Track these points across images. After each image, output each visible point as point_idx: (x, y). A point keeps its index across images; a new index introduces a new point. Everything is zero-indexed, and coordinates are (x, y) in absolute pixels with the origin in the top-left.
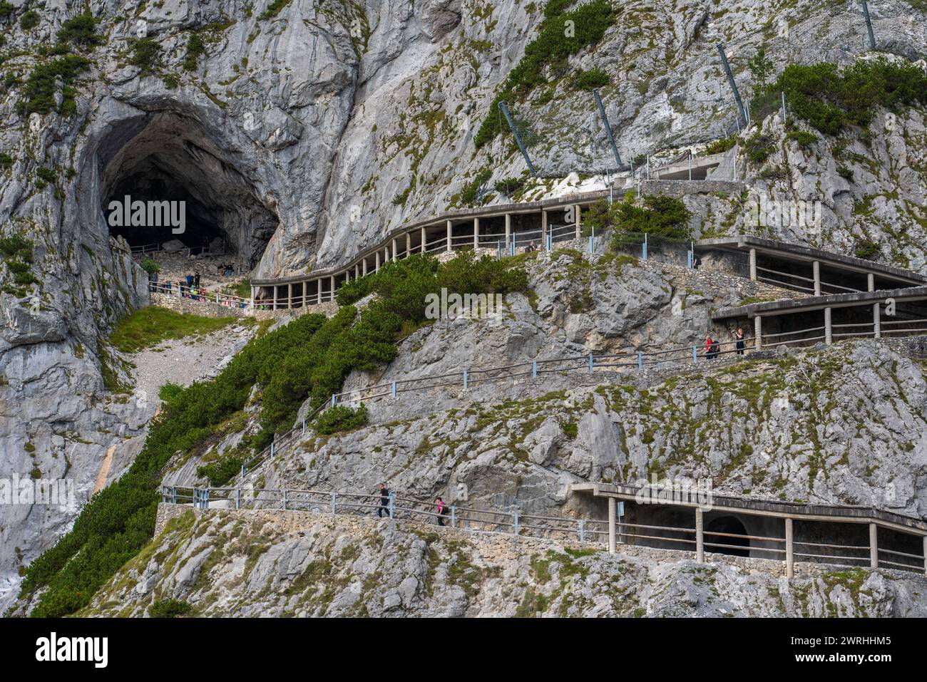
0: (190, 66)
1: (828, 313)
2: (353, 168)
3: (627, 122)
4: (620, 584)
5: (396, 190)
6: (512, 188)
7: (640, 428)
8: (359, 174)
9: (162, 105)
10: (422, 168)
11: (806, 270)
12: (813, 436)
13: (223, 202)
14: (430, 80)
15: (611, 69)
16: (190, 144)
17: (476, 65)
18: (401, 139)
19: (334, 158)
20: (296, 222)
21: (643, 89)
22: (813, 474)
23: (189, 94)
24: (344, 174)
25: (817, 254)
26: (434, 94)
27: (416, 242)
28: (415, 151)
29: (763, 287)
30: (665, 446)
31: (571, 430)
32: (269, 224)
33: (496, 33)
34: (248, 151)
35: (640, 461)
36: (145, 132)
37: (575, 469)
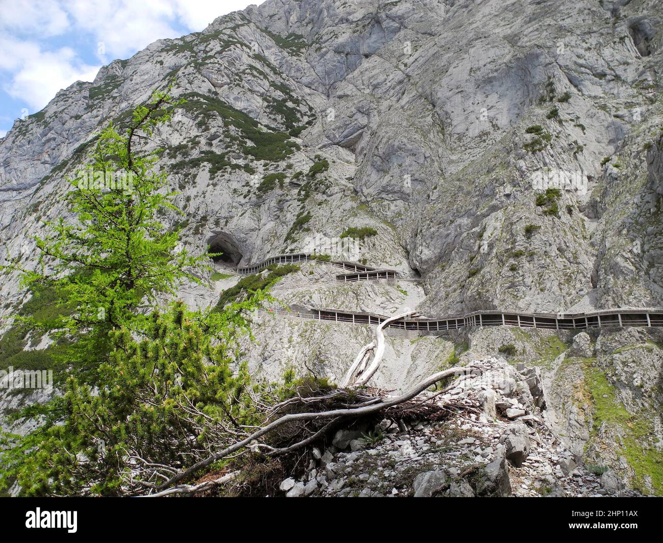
0: (226, 225)
1: (358, 275)
4: (321, 327)
5: (267, 250)
6: (292, 250)
7: (324, 297)
8: (259, 247)
9: (220, 233)
10: (273, 246)
11: (354, 267)
12: (357, 299)
13: (231, 252)
14: (274, 229)
15: (311, 228)
16: (225, 241)
17: (283, 226)
18: (268, 240)
19: (254, 244)
20: (246, 256)
21: (317, 232)
23: (225, 230)
24: (256, 247)
25: (355, 264)
26: (275, 232)
27: (273, 261)
28: (271, 242)
29: (346, 270)
30: (329, 300)
31: (311, 297)
32: (241, 257)
33: (287, 220)
34: (237, 242)
35: (324, 303)
36: (217, 238)
37: (312, 305)
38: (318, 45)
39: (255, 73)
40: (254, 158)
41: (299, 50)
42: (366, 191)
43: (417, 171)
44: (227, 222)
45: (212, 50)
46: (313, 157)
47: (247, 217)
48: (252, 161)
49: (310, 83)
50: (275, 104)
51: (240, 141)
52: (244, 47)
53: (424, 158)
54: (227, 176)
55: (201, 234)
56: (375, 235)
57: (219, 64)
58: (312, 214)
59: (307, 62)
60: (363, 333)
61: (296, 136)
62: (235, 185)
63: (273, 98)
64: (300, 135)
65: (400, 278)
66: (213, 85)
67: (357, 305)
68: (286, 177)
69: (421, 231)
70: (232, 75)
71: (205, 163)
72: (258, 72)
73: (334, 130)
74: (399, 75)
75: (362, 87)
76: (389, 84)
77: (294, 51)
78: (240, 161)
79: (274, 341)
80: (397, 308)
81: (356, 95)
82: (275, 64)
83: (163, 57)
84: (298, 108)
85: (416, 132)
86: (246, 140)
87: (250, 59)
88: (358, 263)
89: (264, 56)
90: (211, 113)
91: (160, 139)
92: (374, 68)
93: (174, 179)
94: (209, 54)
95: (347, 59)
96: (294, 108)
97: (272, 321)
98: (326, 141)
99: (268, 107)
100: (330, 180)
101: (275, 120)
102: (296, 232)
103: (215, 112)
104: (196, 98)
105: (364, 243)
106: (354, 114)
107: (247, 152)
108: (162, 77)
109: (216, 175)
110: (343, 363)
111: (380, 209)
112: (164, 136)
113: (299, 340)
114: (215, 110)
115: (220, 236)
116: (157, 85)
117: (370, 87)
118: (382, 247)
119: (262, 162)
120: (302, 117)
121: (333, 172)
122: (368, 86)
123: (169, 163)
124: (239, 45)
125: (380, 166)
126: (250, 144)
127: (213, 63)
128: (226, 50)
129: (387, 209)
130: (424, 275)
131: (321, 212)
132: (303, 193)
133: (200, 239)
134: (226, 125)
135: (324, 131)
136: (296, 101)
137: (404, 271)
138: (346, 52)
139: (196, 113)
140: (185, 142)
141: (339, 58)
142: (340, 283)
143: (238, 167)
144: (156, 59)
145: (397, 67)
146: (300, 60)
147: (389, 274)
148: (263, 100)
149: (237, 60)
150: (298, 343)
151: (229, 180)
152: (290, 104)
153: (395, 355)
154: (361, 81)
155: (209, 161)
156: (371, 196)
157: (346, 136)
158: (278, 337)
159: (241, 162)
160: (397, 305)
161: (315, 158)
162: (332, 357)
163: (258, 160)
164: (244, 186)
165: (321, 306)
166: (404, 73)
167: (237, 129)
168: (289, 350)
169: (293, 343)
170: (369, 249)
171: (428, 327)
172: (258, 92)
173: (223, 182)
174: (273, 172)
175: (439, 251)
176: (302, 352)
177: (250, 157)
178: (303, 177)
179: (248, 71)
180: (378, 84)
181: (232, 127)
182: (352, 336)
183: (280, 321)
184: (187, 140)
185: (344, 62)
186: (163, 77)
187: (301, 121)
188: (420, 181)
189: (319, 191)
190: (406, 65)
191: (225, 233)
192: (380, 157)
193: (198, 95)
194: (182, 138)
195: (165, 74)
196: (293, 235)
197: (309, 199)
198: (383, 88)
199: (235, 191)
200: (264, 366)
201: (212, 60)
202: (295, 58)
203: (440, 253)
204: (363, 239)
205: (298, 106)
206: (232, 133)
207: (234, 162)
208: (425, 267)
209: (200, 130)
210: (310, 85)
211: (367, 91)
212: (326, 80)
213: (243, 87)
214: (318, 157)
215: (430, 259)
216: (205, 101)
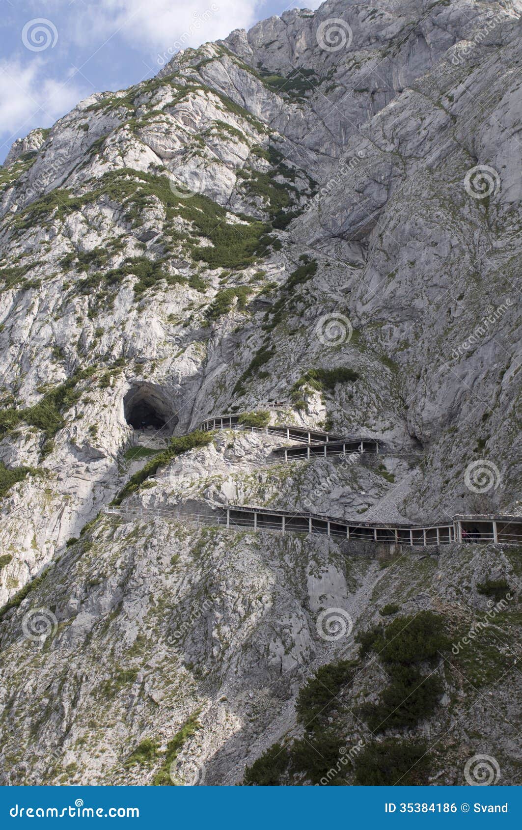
0: (152, 372)
1: (309, 449)
2: (200, 402)
3: (272, 388)
4: (228, 538)
5: (209, 410)
6: (235, 409)
7: (243, 487)
8: (201, 405)
9: (143, 383)
10: (217, 403)
11: (306, 435)
12: (298, 489)
13: (164, 413)
14: (223, 376)
15: (270, 372)
16: (152, 395)
17: (236, 371)
18: (213, 394)
19: (195, 399)
20: (183, 420)
21: (279, 378)
22: (296, 502)
23: (152, 379)
24: (197, 404)
25: (309, 431)
26: (223, 380)
27: (206, 426)
28: (216, 398)
29: (291, 440)
30: (251, 492)
31: (219, 488)
32: (176, 421)
33: (243, 360)
34: (169, 398)
35: (242, 497)
36: (139, 392)
37: (220, 501)
38: (330, 83)
39: (226, 133)
40: (207, 264)
41: (302, 93)
42: (361, 309)
43: (437, 271)
44: (153, 367)
45: (159, 102)
46: (296, 259)
47: (186, 359)
48: (203, 270)
49: (316, 144)
50: (256, 180)
51: (189, 240)
52: (210, 94)
53: (449, 247)
54: (160, 296)
55: (112, 387)
56: (354, 380)
57: (168, 123)
58: (278, 349)
59: (313, 111)
60: (294, 549)
61: (283, 228)
62: (172, 308)
63: (254, 172)
64: (288, 227)
65: (387, 453)
66: (159, 155)
67: (298, 499)
68: (251, 292)
69: (426, 370)
70: (189, 139)
71: (130, 276)
72: (230, 132)
73: (334, 214)
74: (440, 117)
75: (383, 142)
76: (424, 133)
77: (294, 96)
78: (184, 271)
79: (145, 561)
80: (369, 505)
81: (373, 155)
82: (263, 118)
83: (89, 118)
84: (292, 184)
85: (441, 206)
86: (198, 238)
87: (219, 112)
88: (317, 428)
89: (246, 106)
90: (148, 198)
91: (69, 242)
92: (402, 109)
93: (81, 304)
94: (155, 108)
95: (373, 100)
96: (286, 185)
97: (149, 528)
98: (319, 233)
99: (244, 184)
100: (315, 294)
101: (254, 204)
102: (247, 380)
103: (154, 196)
104: (128, 177)
105: (333, 394)
106: (366, 186)
107: (198, 256)
108: (85, 150)
109: (144, 293)
110: (244, 602)
111: (377, 337)
112: (75, 238)
113: (190, 560)
114: (153, 193)
115: (144, 388)
116: (77, 161)
117: (396, 141)
118: (365, 400)
119: (220, 270)
120: (298, 198)
121: (323, 281)
122: (393, 138)
123: (76, 279)
124: (201, 92)
125: (384, 266)
126: (204, 243)
127: (158, 122)
128: (182, 100)
129: (388, 337)
130: (427, 446)
131: (291, 345)
132: (271, 316)
133: (110, 395)
134: (170, 215)
135: (320, 216)
136: (291, 174)
137: (396, 440)
138: (371, 90)
139: (124, 200)
140: (103, 246)
141: (361, 100)
142: (277, 462)
143: (180, 279)
144: (79, 122)
145: (439, 104)
146: (302, 109)
147: (366, 445)
148: (237, 175)
149: (198, 114)
150: (186, 565)
151: (164, 301)
152: (280, 179)
153: (345, 589)
154: (381, 132)
155: (135, 272)
156: (368, 317)
157: (353, 223)
158: (155, 555)
159: (186, 273)
160: (370, 500)
161: (300, 260)
162: (229, 592)
163: (211, 268)
164: (185, 310)
165: (236, 502)
166: (447, 113)
167: (186, 221)
168: (170, 576)
169: (179, 565)
170: (341, 404)
171: (411, 538)
172: (230, 162)
173: (155, 306)
174: (233, 285)
175: (449, 405)
176: (190, 581)
177: (202, 264)
178: (277, 291)
179: (215, 131)
180: (407, 134)
181: (179, 219)
182: (276, 553)
183: (161, 527)
184: (106, 242)
185: (369, 105)
186: (87, 148)
187: (295, 204)
188: (442, 287)
189: (295, 313)
190: (451, 99)
191: (150, 383)
192: (384, 251)
193: (132, 172)
194: (100, 239)
195: (90, 144)
196: (244, 384)
197: (278, 326)
198: (415, 140)
199: (171, 317)
200: (126, 605)
201: (157, 118)
202: (295, 106)
203: (451, 408)
204: (333, 388)
205: (293, 181)
206: (179, 229)
207: (175, 272)
208: (427, 433)
209: (129, 225)
210: (317, 147)
211: (391, 148)
212: (341, 137)
213: (206, 156)
214: (304, 258)
215: (435, 419)
216: (142, 181)
